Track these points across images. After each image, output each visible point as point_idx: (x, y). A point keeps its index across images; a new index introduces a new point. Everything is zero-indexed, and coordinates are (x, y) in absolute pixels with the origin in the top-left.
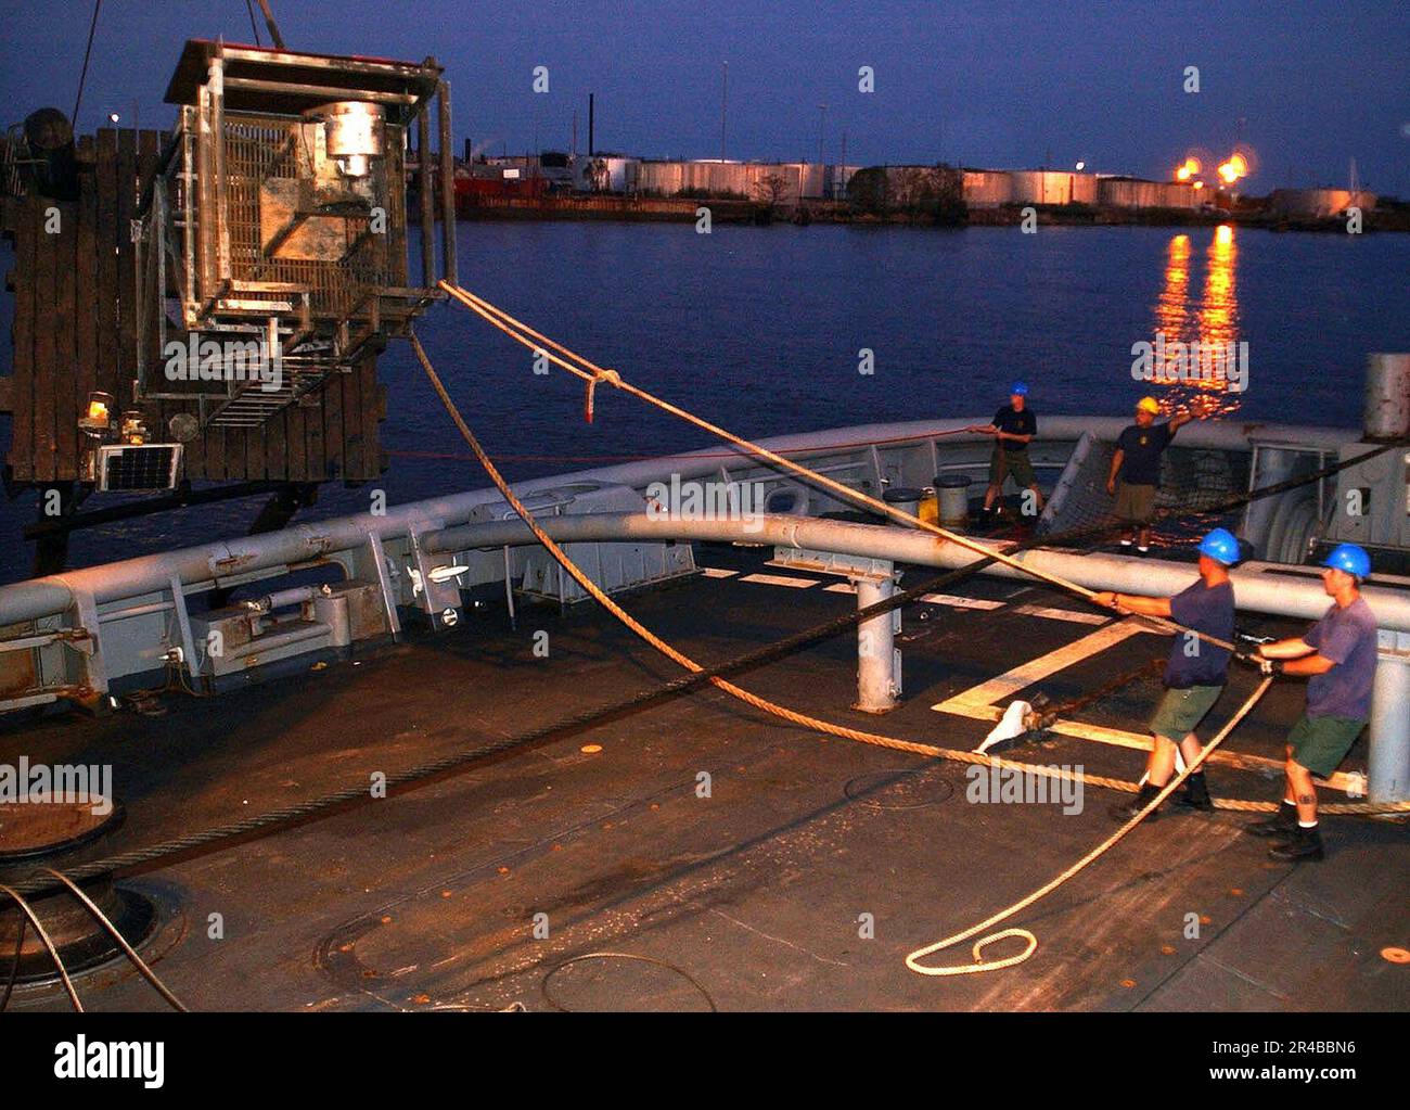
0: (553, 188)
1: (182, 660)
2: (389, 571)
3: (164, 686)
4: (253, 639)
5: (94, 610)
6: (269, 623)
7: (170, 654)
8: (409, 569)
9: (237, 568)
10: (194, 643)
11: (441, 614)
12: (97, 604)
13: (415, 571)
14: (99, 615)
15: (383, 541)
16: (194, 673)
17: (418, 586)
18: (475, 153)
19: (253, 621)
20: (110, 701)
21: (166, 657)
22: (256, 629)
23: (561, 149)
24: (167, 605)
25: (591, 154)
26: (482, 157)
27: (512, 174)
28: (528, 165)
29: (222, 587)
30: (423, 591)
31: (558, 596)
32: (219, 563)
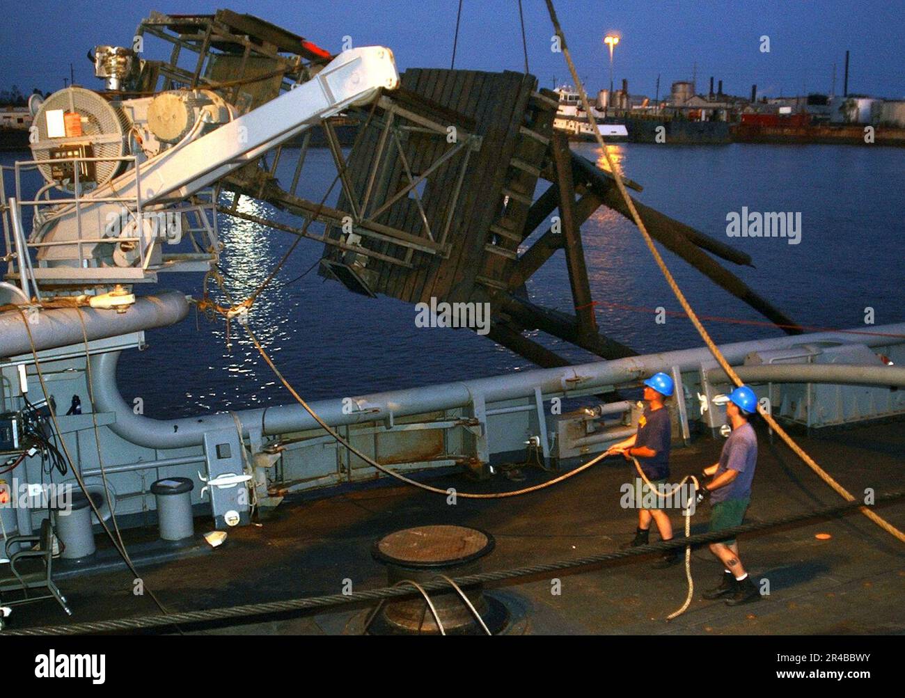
0: (816, 121)
1: (538, 445)
2: (685, 394)
3: (525, 462)
4: (587, 435)
5: (483, 407)
6: (598, 425)
7: (531, 440)
8: (699, 394)
9: (579, 385)
10: (548, 433)
11: (718, 429)
12: (486, 403)
13: (703, 396)
14: (486, 410)
15: (682, 373)
16: (546, 454)
17: (705, 406)
18: (759, 95)
19: (588, 422)
20: (490, 469)
21: (528, 442)
22: (590, 428)
23: (822, 93)
24: (531, 407)
25: (845, 96)
26: (765, 98)
27: (785, 110)
28: (797, 103)
29: (569, 397)
30: (708, 411)
31: (806, 422)
32: (567, 381)
